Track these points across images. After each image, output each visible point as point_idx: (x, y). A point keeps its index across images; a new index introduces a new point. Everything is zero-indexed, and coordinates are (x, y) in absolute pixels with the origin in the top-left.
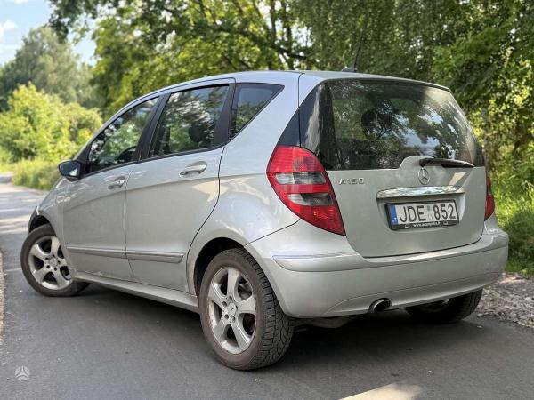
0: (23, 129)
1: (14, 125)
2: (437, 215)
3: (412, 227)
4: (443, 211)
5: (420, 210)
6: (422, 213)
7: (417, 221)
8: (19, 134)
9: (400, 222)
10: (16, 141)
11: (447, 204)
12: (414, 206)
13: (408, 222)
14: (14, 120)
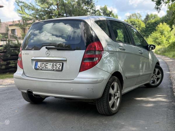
0: (159, 37)
1: (156, 35)
2: (53, 67)
3: (41, 70)
4: (56, 66)
5: (47, 65)
6: (47, 66)
7: (44, 68)
8: (157, 38)
9: (38, 68)
10: (156, 40)
11: (58, 64)
12: (45, 63)
13: (41, 68)
14: (156, 34)
